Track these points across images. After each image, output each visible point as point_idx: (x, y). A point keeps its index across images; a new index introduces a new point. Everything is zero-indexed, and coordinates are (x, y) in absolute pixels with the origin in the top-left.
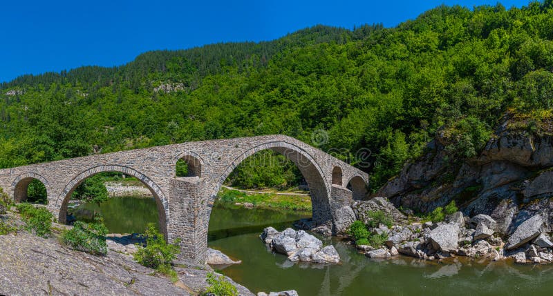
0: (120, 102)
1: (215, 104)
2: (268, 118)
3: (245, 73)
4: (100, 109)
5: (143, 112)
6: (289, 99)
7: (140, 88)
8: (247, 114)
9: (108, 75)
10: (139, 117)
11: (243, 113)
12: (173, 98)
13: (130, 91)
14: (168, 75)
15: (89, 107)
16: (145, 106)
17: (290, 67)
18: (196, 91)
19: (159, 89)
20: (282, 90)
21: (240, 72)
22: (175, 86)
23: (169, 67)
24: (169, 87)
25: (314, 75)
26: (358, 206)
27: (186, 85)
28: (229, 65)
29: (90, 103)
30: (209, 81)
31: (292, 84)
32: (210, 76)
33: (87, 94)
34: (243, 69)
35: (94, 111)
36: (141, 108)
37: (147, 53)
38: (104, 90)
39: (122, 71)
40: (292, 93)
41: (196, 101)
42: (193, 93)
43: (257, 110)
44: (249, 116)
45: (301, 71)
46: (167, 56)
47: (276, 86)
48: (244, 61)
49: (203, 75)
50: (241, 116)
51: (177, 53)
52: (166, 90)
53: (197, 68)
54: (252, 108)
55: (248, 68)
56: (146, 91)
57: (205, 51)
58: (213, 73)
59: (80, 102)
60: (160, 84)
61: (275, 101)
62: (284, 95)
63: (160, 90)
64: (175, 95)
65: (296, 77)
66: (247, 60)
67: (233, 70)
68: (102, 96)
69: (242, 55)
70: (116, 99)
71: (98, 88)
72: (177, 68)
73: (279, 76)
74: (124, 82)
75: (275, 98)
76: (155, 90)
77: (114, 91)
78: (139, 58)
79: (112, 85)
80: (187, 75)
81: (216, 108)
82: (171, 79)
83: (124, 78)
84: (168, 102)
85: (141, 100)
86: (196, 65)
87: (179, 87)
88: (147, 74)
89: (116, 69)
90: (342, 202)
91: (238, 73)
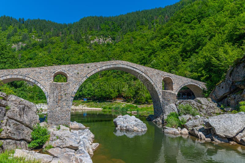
0: (65, 48)
1: (130, 51)
2: (161, 57)
3: (153, 29)
4: (50, 52)
5: (82, 56)
6: (176, 42)
7: (81, 40)
8: (148, 55)
9: (60, 29)
10: (79, 60)
11: (145, 55)
12: (104, 48)
13: (73, 42)
14: (101, 32)
15: (41, 49)
16: (84, 52)
17: (179, 20)
18: (119, 43)
19: (94, 41)
20: (171, 37)
21: (149, 29)
22: (106, 40)
23: (102, 27)
24: (101, 40)
25: (196, 21)
26: (180, 103)
27: (113, 39)
28: (142, 24)
29: (42, 46)
30: (128, 36)
31: (179, 31)
32: (129, 33)
33: (41, 40)
34: (152, 26)
35: (45, 52)
36: (81, 53)
37: (88, 17)
38: (54, 39)
39: (69, 27)
40: (178, 37)
41: (117, 49)
42: (117, 44)
43: (154, 52)
44: (149, 56)
45: (186, 20)
46: (101, 20)
47: (168, 34)
48: (153, 21)
49: (125, 33)
50: (144, 57)
51: (108, 19)
52: (99, 42)
53: (121, 28)
54: (151, 51)
55: (155, 25)
56: (85, 43)
57: (127, 17)
58: (131, 31)
59: (34, 45)
60: (95, 38)
61: (166, 44)
62: (173, 40)
63: (95, 43)
64: (105, 45)
65: (182, 25)
66: (155, 20)
67: (145, 28)
68: (52, 43)
69: (152, 17)
70: (63, 46)
71: (50, 37)
72: (107, 28)
73: (170, 28)
74: (70, 35)
75: (167, 43)
76: (92, 42)
77: (62, 40)
78: (83, 20)
79: (61, 35)
80: (114, 32)
81: (130, 53)
82: (103, 35)
83: (70, 32)
84: (100, 50)
85: (81, 48)
86: (121, 26)
87: (109, 40)
88: (86, 31)
89: (65, 26)
90: (169, 101)
91: (148, 29)
